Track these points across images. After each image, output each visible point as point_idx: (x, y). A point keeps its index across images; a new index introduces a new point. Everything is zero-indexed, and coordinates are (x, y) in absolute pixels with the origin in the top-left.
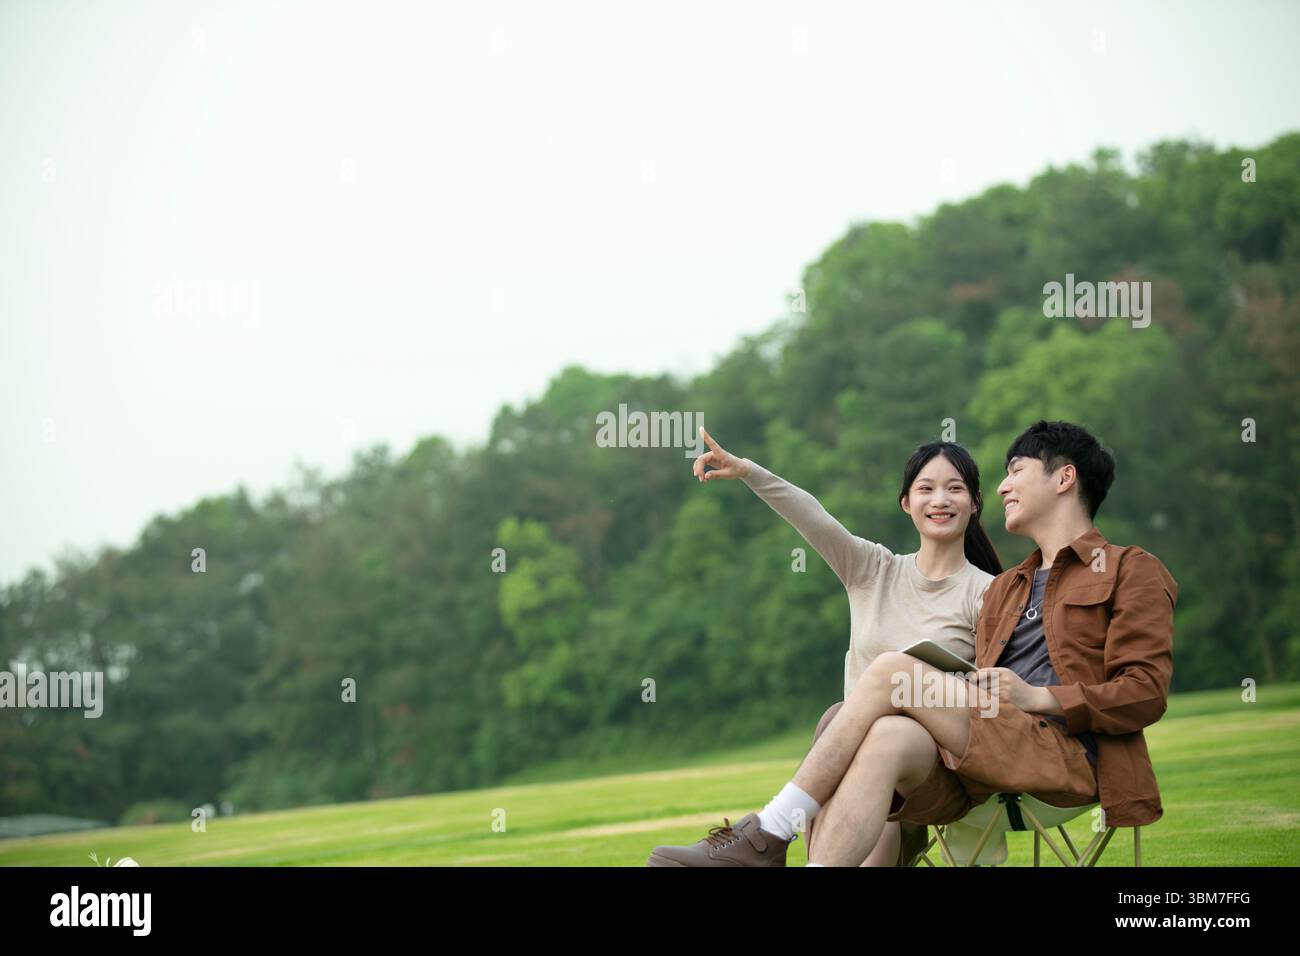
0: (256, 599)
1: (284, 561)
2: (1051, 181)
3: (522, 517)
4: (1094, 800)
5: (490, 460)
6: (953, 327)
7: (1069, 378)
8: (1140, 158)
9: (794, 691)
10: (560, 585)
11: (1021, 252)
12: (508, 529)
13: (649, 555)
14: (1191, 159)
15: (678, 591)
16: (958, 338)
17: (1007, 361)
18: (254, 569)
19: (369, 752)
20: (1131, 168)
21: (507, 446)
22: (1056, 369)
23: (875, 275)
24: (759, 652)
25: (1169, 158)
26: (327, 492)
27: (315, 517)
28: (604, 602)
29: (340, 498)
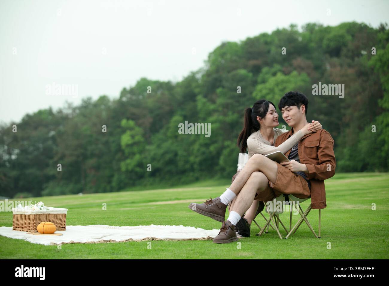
0: (53, 138)
1: (61, 128)
2: (278, 33)
3: (128, 119)
4: (310, 197)
5: (120, 103)
6: (249, 72)
7: (280, 87)
8: (302, 27)
9: (201, 170)
10: (137, 138)
11: (269, 52)
12: (124, 122)
13: (162, 131)
14: (317, 28)
15: (170, 141)
16: (251, 75)
17: (264, 82)
18: (54, 130)
19: (83, 182)
20: (300, 30)
21: (124, 99)
22: (277, 84)
23: (228, 56)
24: (192, 159)
25: (310, 28)
26: (74, 109)
27: (70, 116)
28: (150, 143)
29: (77, 111)
